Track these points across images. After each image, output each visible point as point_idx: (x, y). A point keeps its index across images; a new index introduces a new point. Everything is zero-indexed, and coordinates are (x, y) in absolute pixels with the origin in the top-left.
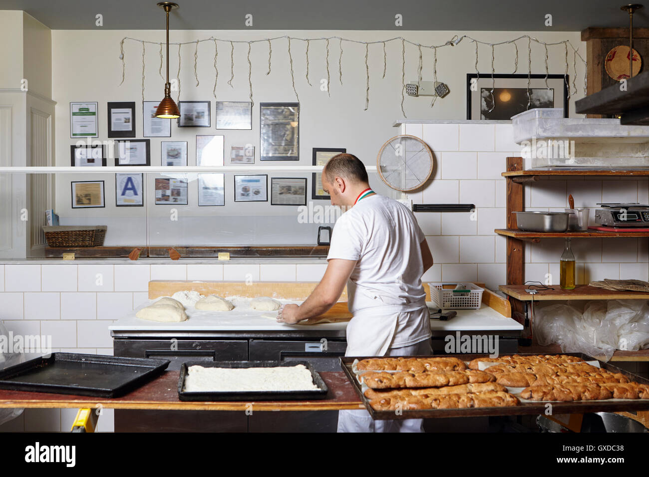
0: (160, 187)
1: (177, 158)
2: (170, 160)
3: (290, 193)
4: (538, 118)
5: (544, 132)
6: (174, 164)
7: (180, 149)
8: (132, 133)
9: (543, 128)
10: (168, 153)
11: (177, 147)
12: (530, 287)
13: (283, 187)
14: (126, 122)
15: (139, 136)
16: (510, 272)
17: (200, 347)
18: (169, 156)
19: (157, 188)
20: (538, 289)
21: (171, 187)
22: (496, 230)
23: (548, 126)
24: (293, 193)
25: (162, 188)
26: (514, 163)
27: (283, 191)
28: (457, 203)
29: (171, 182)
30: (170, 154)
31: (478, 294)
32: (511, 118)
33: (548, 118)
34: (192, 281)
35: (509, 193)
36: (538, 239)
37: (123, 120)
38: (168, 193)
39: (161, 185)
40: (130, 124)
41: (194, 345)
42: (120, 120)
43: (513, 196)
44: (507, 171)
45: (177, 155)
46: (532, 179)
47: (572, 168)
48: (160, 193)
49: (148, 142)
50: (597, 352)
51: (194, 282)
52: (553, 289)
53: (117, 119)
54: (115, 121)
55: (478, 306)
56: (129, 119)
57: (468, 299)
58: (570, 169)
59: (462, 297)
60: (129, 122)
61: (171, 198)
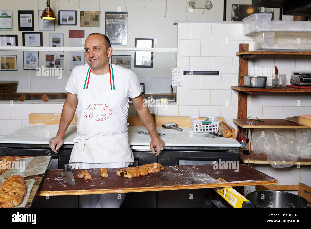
0: (49, 59)
1: (58, 43)
2: (54, 44)
3: (122, 64)
4: (257, 20)
5: (260, 28)
6: (56, 46)
7: (60, 38)
8: (32, 28)
9: (259, 26)
10: (53, 40)
11: (58, 37)
12: (250, 120)
13: (118, 61)
14: (28, 22)
15: (36, 30)
16: (239, 111)
17: (50, 154)
18: (54, 42)
19: (47, 60)
20: (255, 121)
21: (55, 59)
22: (232, 87)
23: (262, 25)
24: (124, 63)
25: (49, 60)
26: (243, 47)
27: (118, 62)
28: (209, 70)
29: (55, 57)
30: (54, 41)
31: (217, 124)
32: (243, 20)
33: (263, 20)
34: (54, 114)
35: (240, 64)
36: (254, 92)
37: (27, 21)
38: (53, 63)
39: (49, 58)
40: (31, 23)
41: (47, 152)
42: (25, 20)
43: (243, 67)
44: (240, 51)
45: (58, 41)
46: (252, 56)
47: (276, 50)
48: (49, 63)
49: (41, 34)
50: (287, 159)
51: (55, 114)
52: (264, 122)
53: (24, 20)
54: (23, 22)
55: (216, 131)
56: (30, 20)
57: (211, 127)
58: (275, 51)
59: (207, 126)
60: (30, 22)
61: (55, 66)
